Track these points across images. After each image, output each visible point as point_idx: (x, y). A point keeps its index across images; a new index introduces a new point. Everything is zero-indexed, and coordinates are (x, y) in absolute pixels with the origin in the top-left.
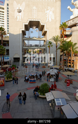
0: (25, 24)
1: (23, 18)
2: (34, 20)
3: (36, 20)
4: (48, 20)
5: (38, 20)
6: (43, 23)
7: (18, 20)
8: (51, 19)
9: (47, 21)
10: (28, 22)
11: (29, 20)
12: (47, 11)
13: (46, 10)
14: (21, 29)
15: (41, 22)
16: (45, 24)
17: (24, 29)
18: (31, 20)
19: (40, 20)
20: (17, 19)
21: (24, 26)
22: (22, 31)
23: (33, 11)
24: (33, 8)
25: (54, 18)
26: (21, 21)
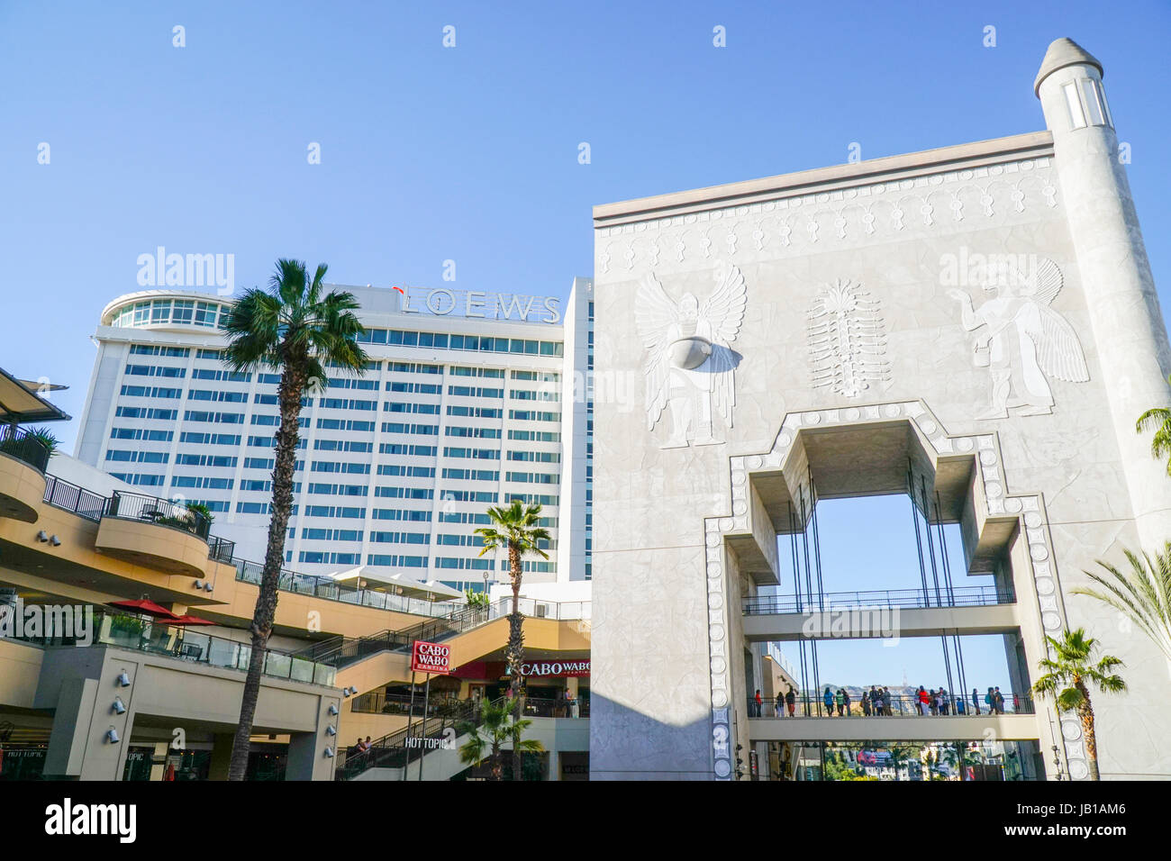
0: (755, 465)
2: (852, 417)
3: (873, 416)
4: (1012, 394)
5: (892, 414)
6: (954, 431)
7: (678, 437)
8: (1047, 378)
9: (999, 403)
10: (787, 441)
11: (795, 424)
12: (974, 309)
13: (961, 297)
14: (713, 525)
15: (924, 429)
16: (985, 443)
17: (743, 525)
18: (812, 421)
19: (912, 412)
20: (671, 429)
21: (743, 492)
22: (723, 542)
23: (827, 329)
24: (828, 305)
25: (1082, 359)
26: (713, 441)
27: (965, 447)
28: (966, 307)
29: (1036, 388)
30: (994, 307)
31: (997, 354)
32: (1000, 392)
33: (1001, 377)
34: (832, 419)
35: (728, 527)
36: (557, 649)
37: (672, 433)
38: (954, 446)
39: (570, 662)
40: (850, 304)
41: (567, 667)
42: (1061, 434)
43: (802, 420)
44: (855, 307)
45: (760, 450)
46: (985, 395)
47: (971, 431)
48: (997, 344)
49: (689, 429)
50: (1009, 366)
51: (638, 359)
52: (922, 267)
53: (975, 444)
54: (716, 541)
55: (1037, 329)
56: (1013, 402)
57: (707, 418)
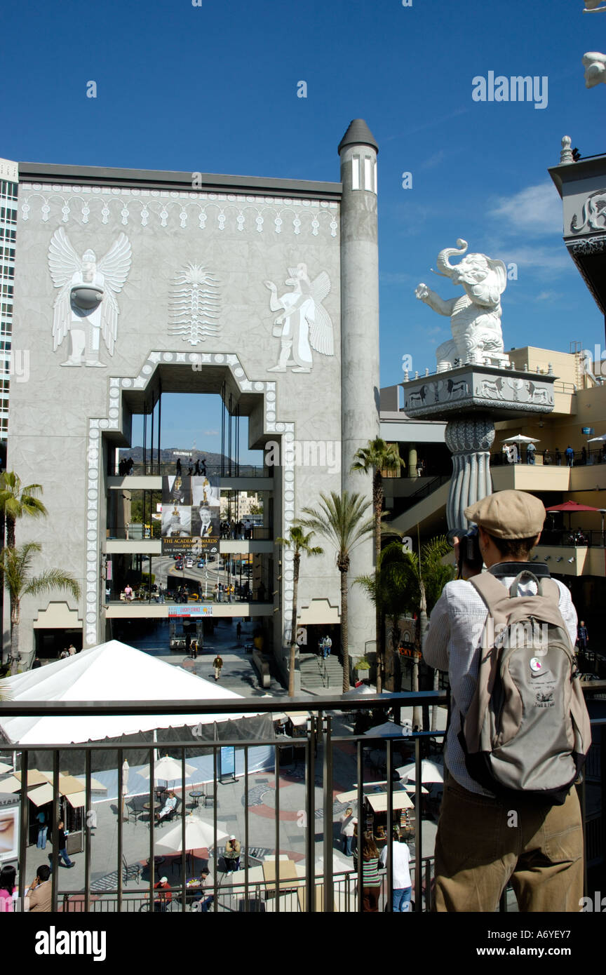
0: (127, 384)
1: (110, 345)
2: (193, 359)
3: (206, 360)
4: (291, 358)
5: (219, 360)
6: (255, 377)
7: (76, 358)
8: (313, 350)
9: (284, 362)
10: (149, 371)
11: (156, 359)
12: (279, 297)
13: (273, 287)
14: (94, 423)
15: (238, 373)
16: (271, 386)
17: (115, 425)
18: (168, 359)
19: (231, 361)
20: (70, 351)
21: (117, 403)
22: (101, 436)
23: (186, 294)
24: (188, 277)
25: (333, 341)
26: (99, 364)
27: (259, 388)
29: (305, 355)
30: (290, 299)
31: (286, 331)
32: (285, 354)
33: (286, 346)
34: (181, 359)
35: (105, 426)
37: (71, 355)
38: (253, 387)
40: (202, 279)
43: (162, 357)
44: (206, 282)
45: (130, 374)
47: (264, 379)
48: (288, 324)
49: (83, 354)
50: (292, 339)
53: (266, 387)
54: (96, 434)
55: (312, 317)
56: (291, 363)
57: (96, 346)
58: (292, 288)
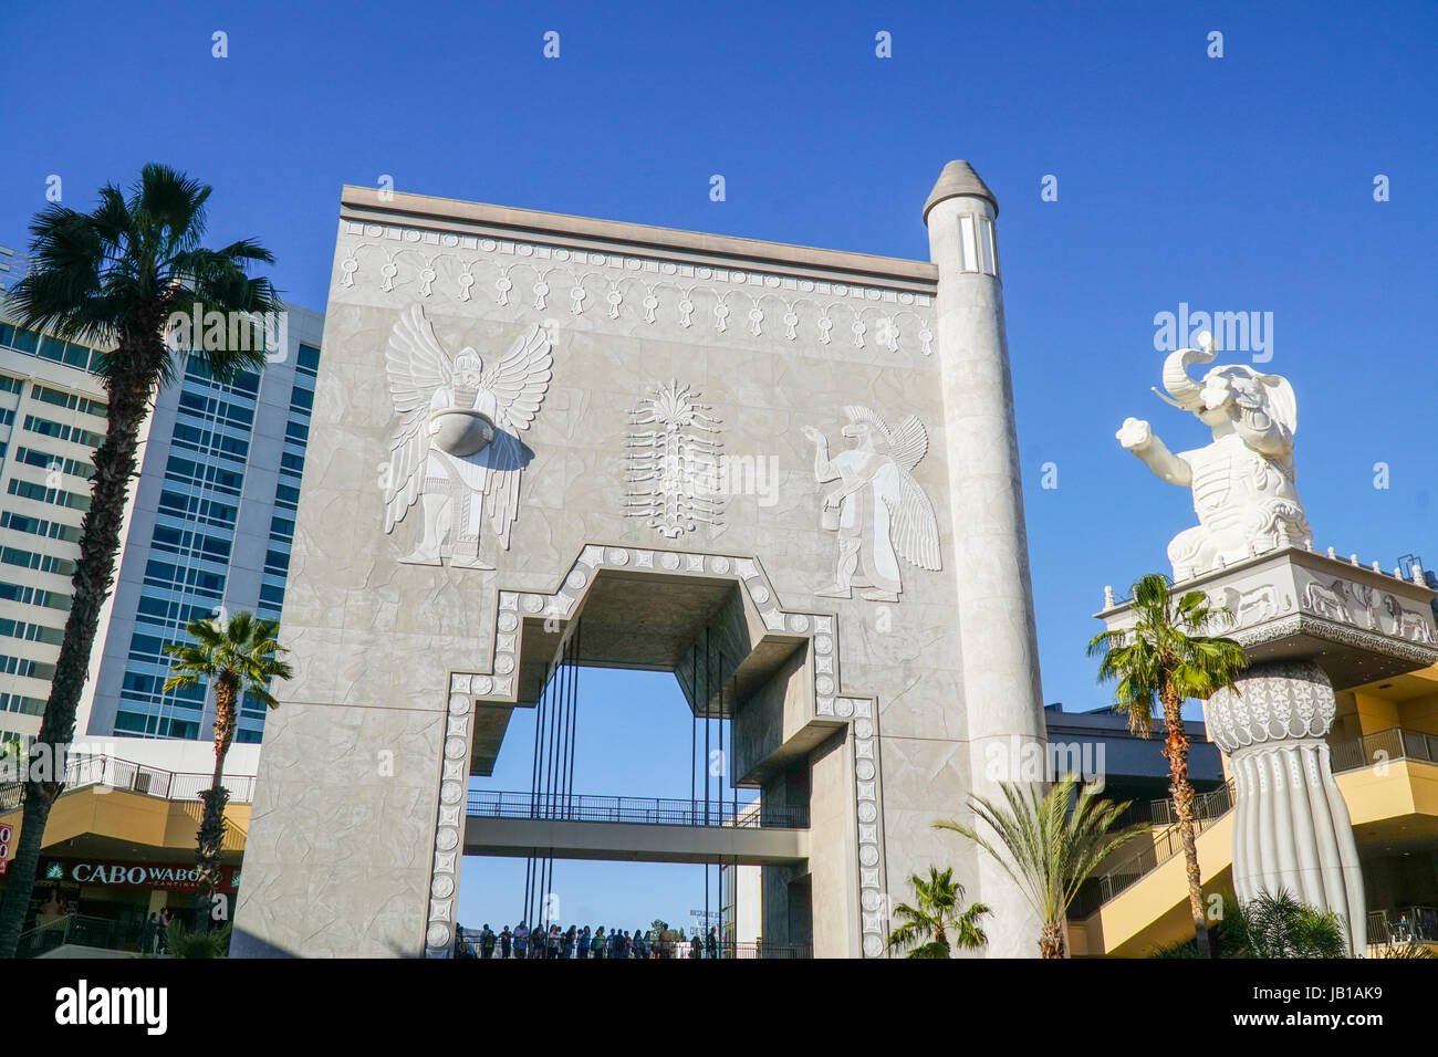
0: (532, 606)
1: (502, 527)
2: (669, 565)
3: (695, 567)
4: (858, 571)
5: (719, 569)
6: (791, 604)
7: (428, 550)
8: (900, 559)
10: (580, 582)
11: (594, 559)
12: (830, 457)
13: (817, 437)
14: (461, 683)
15: (754, 596)
16: (822, 625)
17: (505, 688)
18: (618, 560)
19: (744, 571)
20: (419, 535)
21: (510, 644)
22: (473, 709)
23: (652, 441)
24: (658, 410)
25: (937, 544)
26: (478, 564)
27: (799, 627)
28: (821, 452)
29: (885, 567)
30: (853, 462)
31: (848, 520)
32: (847, 565)
33: (849, 547)
34: (644, 562)
35: (482, 687)
36: (161, 845)
37: (420, 541)
38: (787, 624)
39: (162, 866)
40: (685, 417)
41: (156, 874)
42: (905, 628)
43: (605, 557)
44: (691, 421)
45: (542, 587)
46: (829, 566)
47: (808, 608)
48: (850, 506)
49: (445, 542)
50: (859, 536)
51: (383, 424)
52: (778, 389)
53: (811, 625)
54: (462, 705)
55: (895, 498)
56: (858, 581)
57: (474, 530)
58: (852, 443)
